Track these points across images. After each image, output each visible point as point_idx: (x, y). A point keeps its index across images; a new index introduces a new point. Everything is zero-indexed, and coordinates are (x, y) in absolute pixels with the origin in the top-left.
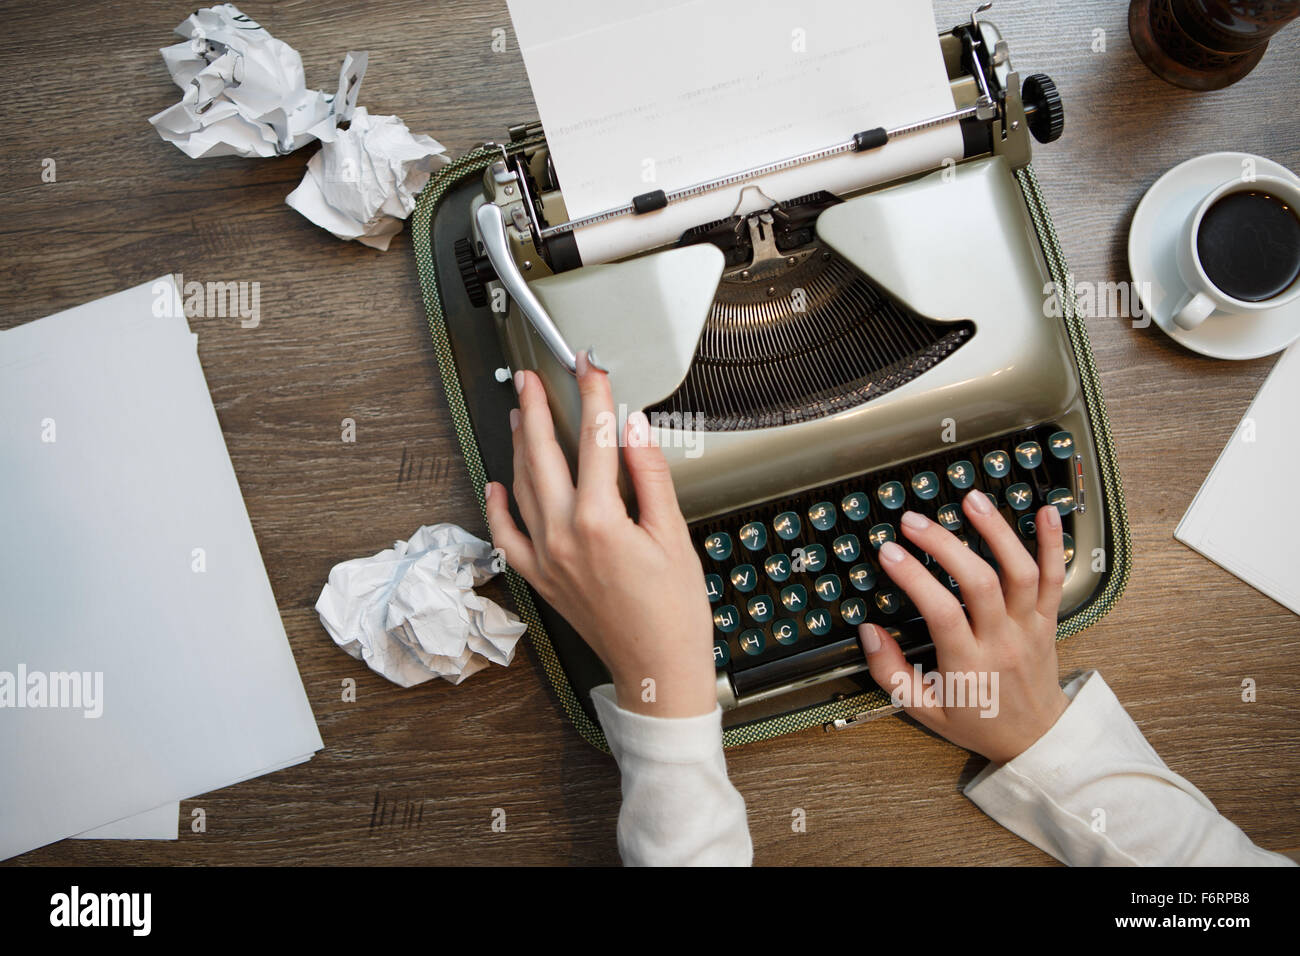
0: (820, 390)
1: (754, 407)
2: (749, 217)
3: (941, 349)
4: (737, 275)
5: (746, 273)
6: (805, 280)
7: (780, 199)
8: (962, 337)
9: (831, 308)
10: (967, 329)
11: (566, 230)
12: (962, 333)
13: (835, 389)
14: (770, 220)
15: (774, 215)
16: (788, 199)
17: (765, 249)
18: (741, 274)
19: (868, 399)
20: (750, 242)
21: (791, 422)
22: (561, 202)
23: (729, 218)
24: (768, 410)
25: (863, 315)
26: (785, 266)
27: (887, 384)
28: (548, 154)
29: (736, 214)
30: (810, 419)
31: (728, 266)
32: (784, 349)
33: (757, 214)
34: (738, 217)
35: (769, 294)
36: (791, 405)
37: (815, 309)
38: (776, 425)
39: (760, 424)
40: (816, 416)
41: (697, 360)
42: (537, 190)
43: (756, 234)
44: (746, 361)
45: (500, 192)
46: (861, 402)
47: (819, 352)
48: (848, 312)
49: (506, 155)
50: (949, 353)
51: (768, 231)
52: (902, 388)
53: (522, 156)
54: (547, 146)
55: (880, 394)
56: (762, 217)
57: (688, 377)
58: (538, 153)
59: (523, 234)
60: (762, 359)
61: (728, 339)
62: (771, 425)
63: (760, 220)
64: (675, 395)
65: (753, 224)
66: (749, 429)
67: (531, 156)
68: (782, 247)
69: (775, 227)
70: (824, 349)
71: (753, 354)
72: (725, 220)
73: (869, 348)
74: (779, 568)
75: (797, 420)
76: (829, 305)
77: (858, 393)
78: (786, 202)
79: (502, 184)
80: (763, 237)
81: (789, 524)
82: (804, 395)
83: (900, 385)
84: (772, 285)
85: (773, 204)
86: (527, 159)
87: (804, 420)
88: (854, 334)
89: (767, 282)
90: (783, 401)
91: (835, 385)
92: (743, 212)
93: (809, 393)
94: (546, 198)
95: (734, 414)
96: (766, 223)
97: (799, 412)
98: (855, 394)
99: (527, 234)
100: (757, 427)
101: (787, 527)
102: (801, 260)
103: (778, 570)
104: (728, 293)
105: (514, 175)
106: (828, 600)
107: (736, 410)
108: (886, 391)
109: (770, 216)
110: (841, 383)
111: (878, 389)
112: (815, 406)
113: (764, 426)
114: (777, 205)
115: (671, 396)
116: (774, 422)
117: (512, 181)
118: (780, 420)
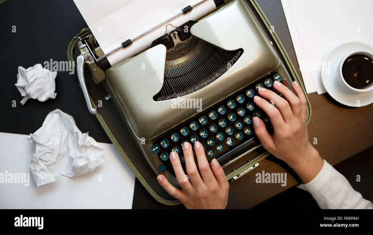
0: (203, 79)
1: (185, 88)
2: (170, 33)
3: (235, 59)
4: (171, 51)
5: (173, 50)
6: (191, 47)
7: (178, 26)
8: (240, 54)
9: (201, 53)
10: (241, 51)
11: (104, 58)
12: (240, 52)
13: (208, 77)
14: (176, 33)
15: (177, 31)
16: (180, 25)
17: (177, 41)
18: (172, 50)
19: (217, 78)
20: (173, 41)
21: (197, 90)
22: (101, 49)
23: (164, 35)
24: (190, 88)
25: (211, 54)
26: (184, 44)
27: (222, 72)
28: (93, 36)
29: (167, 33)
30: (202, 88)
31: (167, 49)
32: (190, 69)
33: (172, 32)
34: (167, 34)
35: (182, 54)
36: (196, 85)
37: (197, 55)
38: (193, 92)
39: (188, 93)
40: (203, 87)
41: (166, 78)
42: (93, 47)
43: (173, 38)
44: (180, 75)
45: (82, 51)
46: (215, 79)
47: (201, 68)
48: (206, 54)
49: (81, 39)
50: (237, 59)
51: (177, 36)
52: (226, 72)
53: (86, 39)
54: (92, 34)
55: (220, 76)
56: (174, 32)
57: (164, 84)
58: (90, 37)
59: (92, 62)
60: (184, 74)
61: (173, 70)
62: (191, 92)
63: (174, 33)
64: (161, 91)
65: (172, 35)
66: (185, 95)
67: (89, 38)
68: (182, 39)
69: (178, 34)
70: (202, 66)
71: (181, 73)
72: (163, 36)
73: (215, 63)
74: (204, 134)
75: (198, 89)
76: (200, 53)
77: (214, 77)
78: (180, 26)
79: (82, 48)
80: (176, 38)
81: (204, 120)
82: (199, 81)
83: (225, 72)
84: (182, 51)
85: (176, 28)
86: (87, 39)
87: (200, 88)
88: (210, 60)
89: (180, 51)
90: (193, 85)
91: (207, 76)
92: (168, 32)
93: (200, 80)
94: (96, 50)
95: (180, 92)
96: (176, 34)
97: (198, 87)
98: (213, 77)
99: (93, 61)
100: (187, 94)
101: (203, 121)
102: (189, 42)
103: (204, 135)
104: (169, 57)
105: (85, 45)
106: (221, 140)
107: (180, 91)
108: (222, 74)
109: (176, 32)
110: (209, 75)
111: (220, 75)
112: (203, 84)
113: (189, 93)
114: (177, 28)
115: (160, 91)
116: (192, 91)
117: (85, 47)
118: (193, 90)
